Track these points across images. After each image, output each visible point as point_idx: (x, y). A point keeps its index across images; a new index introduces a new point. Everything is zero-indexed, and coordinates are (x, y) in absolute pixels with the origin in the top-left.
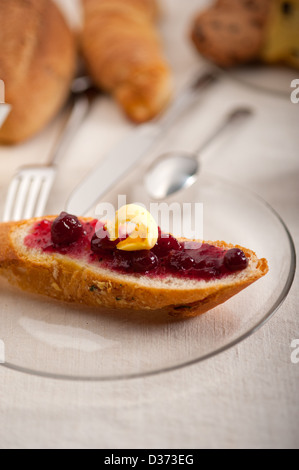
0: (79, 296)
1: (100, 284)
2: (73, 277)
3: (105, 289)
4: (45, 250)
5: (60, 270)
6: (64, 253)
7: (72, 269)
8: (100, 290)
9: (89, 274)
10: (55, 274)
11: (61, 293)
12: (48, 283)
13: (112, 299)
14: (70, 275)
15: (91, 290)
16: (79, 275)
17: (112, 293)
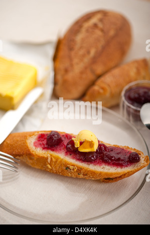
0: (60, 171)
1: (71, 167)
2: (58, 162)
3: (73, 169)
4: (44, 148)
5: (51, 159)
6: (53, 150)
7: (57, 159)
8: (70, 169)
9: (66, 162)
10: (49, 160)
11: (52, 169)
12: (45, 165)
13: (76, 174)
14: (56, 161)
15: (66, 169)
16: (61, 162)
17: (77, 171)
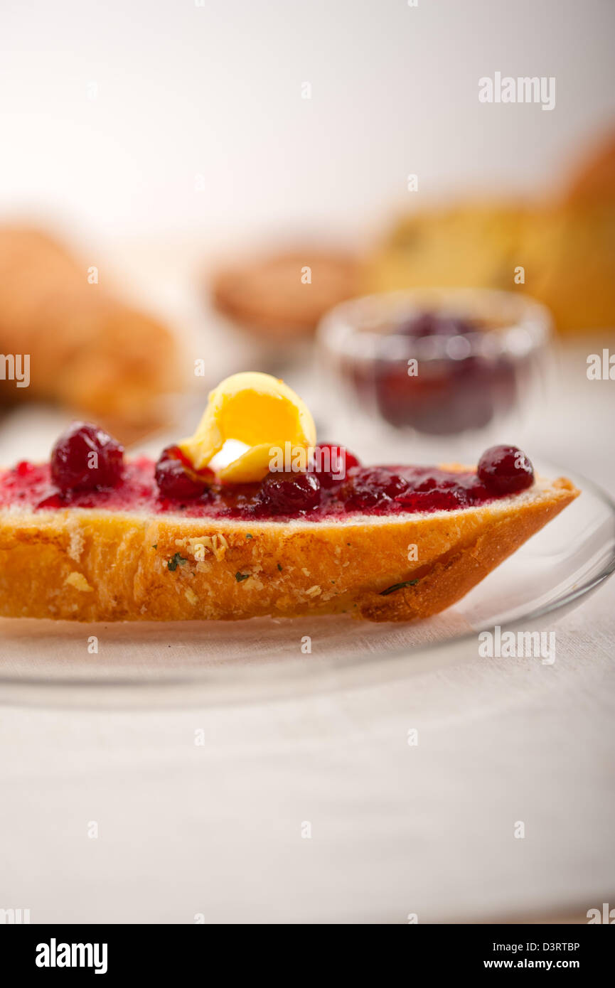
0: (138, 592)
1: (195, 546)
2: (123, 547)
3: (210, 555)
4: (42, 505)
5: (88, 539)
7: (117, 532)
8: (194, 562)
9: (164, 530)
10: (74, 551)
11: (93, 598)
13: (225, 580)
14: (114, 546)
15: (173, 567)
16: (137, 540)
17: (228, 559)
